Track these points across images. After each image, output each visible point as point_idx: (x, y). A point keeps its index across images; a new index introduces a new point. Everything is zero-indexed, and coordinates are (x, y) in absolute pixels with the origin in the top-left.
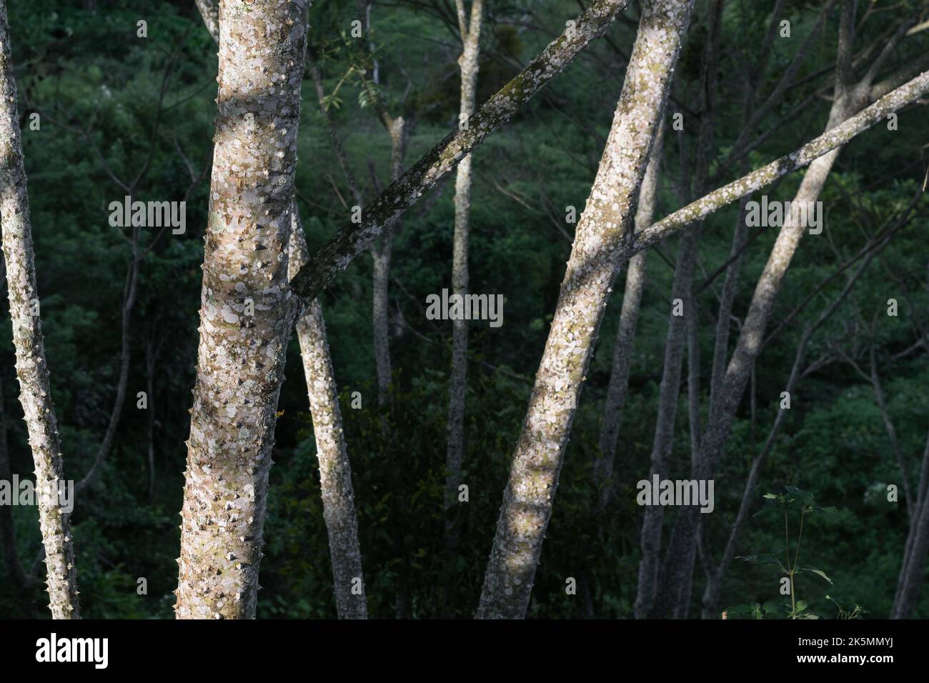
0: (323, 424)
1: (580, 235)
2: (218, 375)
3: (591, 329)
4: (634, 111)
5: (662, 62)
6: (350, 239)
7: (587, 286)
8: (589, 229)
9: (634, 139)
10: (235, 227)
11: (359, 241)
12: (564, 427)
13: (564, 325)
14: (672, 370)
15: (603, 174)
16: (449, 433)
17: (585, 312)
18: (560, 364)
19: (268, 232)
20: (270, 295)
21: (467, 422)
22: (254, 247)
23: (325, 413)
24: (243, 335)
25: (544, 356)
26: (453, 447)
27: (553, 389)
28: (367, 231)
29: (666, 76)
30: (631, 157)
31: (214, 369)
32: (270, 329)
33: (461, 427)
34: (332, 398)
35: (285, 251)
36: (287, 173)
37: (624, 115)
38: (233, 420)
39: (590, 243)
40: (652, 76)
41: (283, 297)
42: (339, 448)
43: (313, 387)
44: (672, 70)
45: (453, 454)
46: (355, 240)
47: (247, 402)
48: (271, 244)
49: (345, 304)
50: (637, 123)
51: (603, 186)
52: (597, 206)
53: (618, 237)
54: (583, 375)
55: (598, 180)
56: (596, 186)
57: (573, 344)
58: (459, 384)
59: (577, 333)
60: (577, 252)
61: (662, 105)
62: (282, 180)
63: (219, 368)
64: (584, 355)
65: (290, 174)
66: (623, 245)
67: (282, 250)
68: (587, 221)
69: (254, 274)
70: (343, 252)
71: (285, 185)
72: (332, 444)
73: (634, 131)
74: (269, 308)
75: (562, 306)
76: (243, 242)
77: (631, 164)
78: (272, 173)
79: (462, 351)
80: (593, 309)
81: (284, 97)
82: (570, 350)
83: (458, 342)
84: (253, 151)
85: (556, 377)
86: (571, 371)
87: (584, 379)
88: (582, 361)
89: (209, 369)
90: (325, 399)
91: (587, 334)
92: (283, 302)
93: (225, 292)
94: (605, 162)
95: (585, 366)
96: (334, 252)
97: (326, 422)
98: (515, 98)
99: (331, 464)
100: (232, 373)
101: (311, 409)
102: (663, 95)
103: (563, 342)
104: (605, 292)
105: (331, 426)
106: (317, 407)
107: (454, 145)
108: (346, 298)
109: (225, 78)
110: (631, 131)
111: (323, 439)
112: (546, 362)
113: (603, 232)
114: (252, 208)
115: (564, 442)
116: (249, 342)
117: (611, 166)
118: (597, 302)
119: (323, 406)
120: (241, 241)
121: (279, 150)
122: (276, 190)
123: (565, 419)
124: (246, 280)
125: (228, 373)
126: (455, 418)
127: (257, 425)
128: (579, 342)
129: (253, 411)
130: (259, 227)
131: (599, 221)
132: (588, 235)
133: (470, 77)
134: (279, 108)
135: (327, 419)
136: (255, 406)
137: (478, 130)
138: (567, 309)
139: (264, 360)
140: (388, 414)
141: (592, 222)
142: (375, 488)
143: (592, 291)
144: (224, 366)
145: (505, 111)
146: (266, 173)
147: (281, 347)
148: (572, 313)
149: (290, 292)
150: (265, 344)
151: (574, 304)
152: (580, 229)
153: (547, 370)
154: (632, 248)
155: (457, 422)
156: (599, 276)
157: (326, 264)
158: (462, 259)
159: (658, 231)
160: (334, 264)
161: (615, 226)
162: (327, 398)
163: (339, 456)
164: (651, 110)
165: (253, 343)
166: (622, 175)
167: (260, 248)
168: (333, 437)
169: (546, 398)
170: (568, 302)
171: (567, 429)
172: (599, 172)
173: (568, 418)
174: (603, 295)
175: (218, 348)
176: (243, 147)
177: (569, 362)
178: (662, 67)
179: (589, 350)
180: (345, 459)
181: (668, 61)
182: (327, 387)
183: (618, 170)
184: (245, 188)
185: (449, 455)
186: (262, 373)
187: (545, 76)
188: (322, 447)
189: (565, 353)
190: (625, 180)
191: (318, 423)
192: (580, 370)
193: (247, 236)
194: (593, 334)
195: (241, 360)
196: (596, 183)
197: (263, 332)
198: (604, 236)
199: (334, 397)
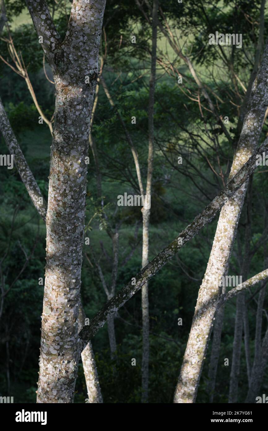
0: (90, 380)
1: (201, 295)
2: (49, 377)
3: (207, 336)
4: (222, 241)
5: (233, 220)
6: (104, 314)
7: (204, 317)
8: (204, 293)
9: (222, 253)
10: (55, 313)
11: (108, 315)
12: (197, 380)
13: (195, 335)
14: (238, 336)
15: (209, 268)
16: (143, 372)
17: (204, 329)
18: (194, 352)
19: (69, 314)
20: (70, 341)
21: (150, 367)
22: (63, 321)
23: (91, 375)
24: (59, 359)
25: (187, 349)
26: (144, 378)
27: (191, 363)
28: (112, 310)
29: (235, 225)
30: (221, 261)
31: (47, 374)
32: (71, 356)
33: (147, 370)
34: (94, 368)
35: (77, 322)
36: (77, 289)
37: (217, 243)
38: (55, 396)
39: (205, 299)
40: (229, 226)
41: (76, 341)
42: (98, 390)
43: (85, 363)
44: (237, 223)
45: (145, 382)
46: (106, 314)
47: (61, 388)
48: (70, 319)
49: (91, 305)
50: (223, 246)
51: (210, 274)
52: (207, 283)
53: (217, 296)
54: (204, 357)
55: (207, 271)
56: (207, 274)
57: (199, 343)
58: (146, 350)
59: (201, 338)
60: (199, 303)
61: (234, 238)
62: (75, 292)
63: (49, 374)
64: (204, 348)
65: (78, 289)
66: (219, 299)
67: (75, 321)
68: (203, 289)
69: (64, 332)
70: (101, 320)
71: (76, 294)
72: (94, 389)
73: (222, 249)
74: (70, 347)
75: (194, 326)
76: (59, 319)
77: (221, 264)
78: (70, 289)
79: (147, 336)
80: (208, 327)
81: (75, 256)
82: (198, 346)
83: (145, 332)
84: (62, 280)
85: (192, 358)
86: (199, 355)
87: (205, 358)
88: (203, 350)
89: (45, 374)
90: (91, 369)
91: (205, 339)
92: (76, 344)
93: (51, 341)
94: (210, 263)
95: (205, 352)
96: (97, 320)
97: (91, 379)
98: (174, 250)
99: (94, 398)
100: (55, 376)
101: (85, 373)
102: (234, 234)
103: (195, 342)
104: (212, 320)
105: (94, 381)
106: (87, 372)
107: (148, 271)
108: (92, 302)
109: (49, 249)
110: (221, 250)
111: (90, 386)
112: (187, 352)
113: (210, 294)
114: (62, 304)
115: (197, 387)
116: (62, 362)
117: (213, 265)
118: (209, 324)
119: (90, 372)
120: (57, 319)
121: (73, 279)
122: (72, 296)
123: (197, 376)
124: (60, 335)
125: (53, 375)
126: (145, 366)
127: (66, 398)
128: (202, 342)
129: (64, 392)
130: (65, 312)
131: (208, 289)
132: (204, 295)
133: (147, 217)
134: (73, 261)
135: (92, 377)
136: (65, 389)
137: (158, 264)
138: (196, 327)
139: (68, 369)
140: (115, 365)
141: (205, 289)
142: (111, 398)
143: (207, 319)
144: (51, 373)
145: (170, 256)
146: (68, 289)
147: (76, 363)
148: (198, 330)
149: (79, 339)
150: (69, 362)
151: (199, 325)
152: (200, 292)
153: (188, 355)
154: (223, 300)
155: (146, 367)
156: (209, 313)
157: (94, 325)
158: (145, 295)
159: (234, 292)
160: (98, 325)
161: (215, 291)
162: (92, 368)
163: (97, 394)
164: (229, 240)
165: (64, 362)
166: (218, 269)
167: (66, 321)
168: (95, 385)
169: (188, 367)
170: (196, 325)
171: (198, 381)
172: (208, 267)
173: (198, 376)
174: (211, 321)
175: (48, 365)
176: (58, 278)
177: (198, 351)
178: (233, 222)
179: (206, 346)
180: (100, 395)
181: (235, 219)
182: (92, 363)
183: (216, 267)
184: (59, 296)
185: (143, 382)
186: (68, 375)
187: (186, 240)
188: (90, 390)
189: (196, 347)
190: (219, 271)
191: (88, 380)
192: (202, 354)
193: (60, 316)
194: (208, 339)
195: (58, 370)
196: (206, 272)
197: (68, 357)
198: (211, 296)
199: (95, 368)
